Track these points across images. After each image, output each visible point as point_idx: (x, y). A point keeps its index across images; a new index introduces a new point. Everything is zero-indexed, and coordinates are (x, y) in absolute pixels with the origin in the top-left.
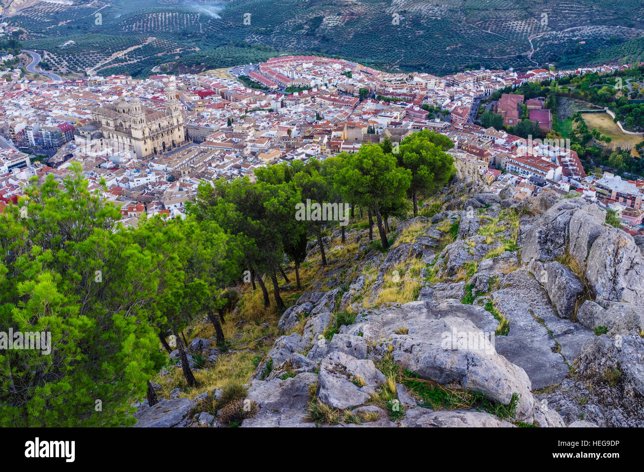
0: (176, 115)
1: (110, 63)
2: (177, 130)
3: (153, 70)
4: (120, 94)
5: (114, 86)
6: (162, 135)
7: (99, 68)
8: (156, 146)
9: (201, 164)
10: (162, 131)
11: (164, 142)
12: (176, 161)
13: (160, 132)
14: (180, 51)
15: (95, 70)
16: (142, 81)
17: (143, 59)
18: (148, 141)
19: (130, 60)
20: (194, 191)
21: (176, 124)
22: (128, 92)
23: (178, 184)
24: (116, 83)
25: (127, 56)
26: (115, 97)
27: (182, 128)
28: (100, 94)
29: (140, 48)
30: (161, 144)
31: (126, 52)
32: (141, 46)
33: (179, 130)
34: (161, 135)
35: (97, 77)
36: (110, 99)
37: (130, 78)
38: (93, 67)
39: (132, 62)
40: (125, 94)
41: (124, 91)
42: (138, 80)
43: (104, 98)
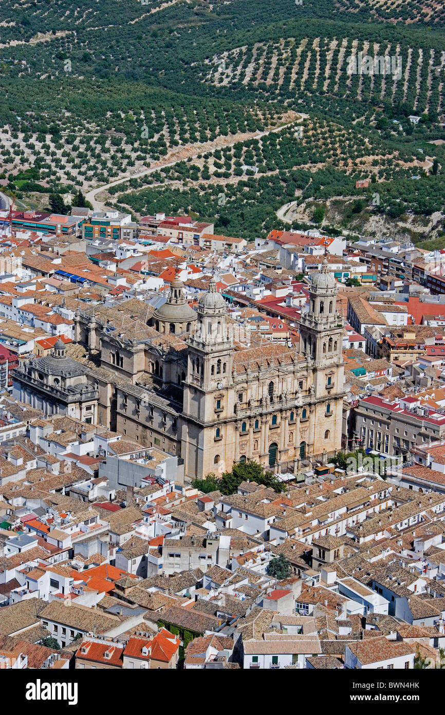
0: (328, 362)
1: (156, 176)
2: (321, 410)
3: (280, 214)
4: (170, 276)
5: (158, 246)
6: (275, 419)
7: (122, 188)
8: (249, 452)
9: (380, 536)
10: (277, 407)
11: (275, 444)
12: (304, 511)
13: (270, 409)
14: (375, 163)
15: (112, 191)
16: (244, 242)
17: (257, 176)
18: (229, 432)
19: (217, 175)
20: (340, 623)
21: (321, 392)
22: (196, 270)
23: (297, 590)
24: (164, 240)
25: (211, 160)
26: (156, 283)
27: (337, 408)
28: (112, 267)
29: (255, 142)
30: (265, 448)
31: (209, 147)
32: (258, 135)
33: (328, 415)
34: (270, 418)
35: (113, 215)
36: (138, 286)
37: (210, 229)
38: (107, 181)
39: (223, 182)
40: (183, 277)
41: (183, 266)
42: (231, 240)
43: (122, 282)
